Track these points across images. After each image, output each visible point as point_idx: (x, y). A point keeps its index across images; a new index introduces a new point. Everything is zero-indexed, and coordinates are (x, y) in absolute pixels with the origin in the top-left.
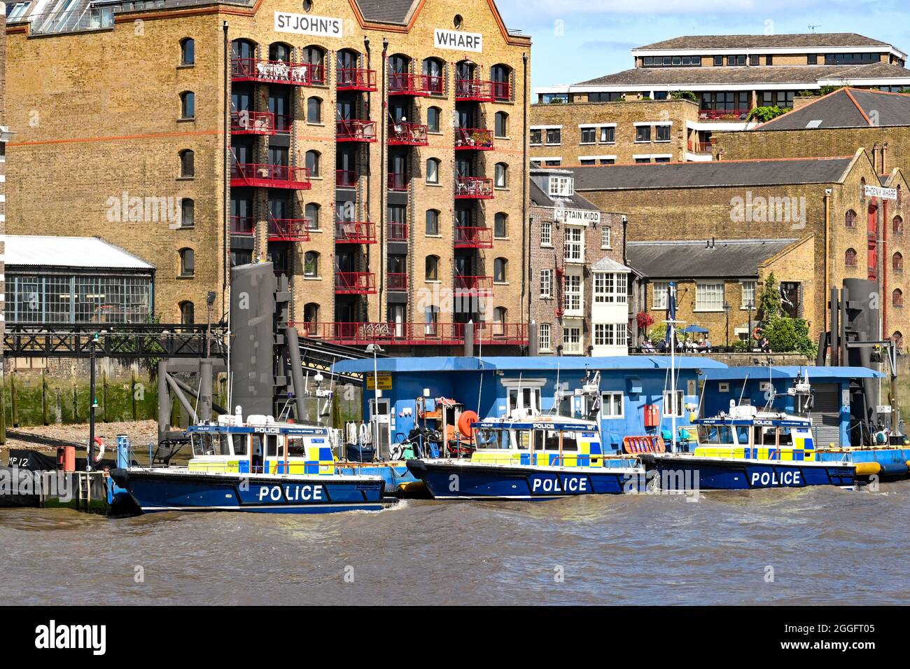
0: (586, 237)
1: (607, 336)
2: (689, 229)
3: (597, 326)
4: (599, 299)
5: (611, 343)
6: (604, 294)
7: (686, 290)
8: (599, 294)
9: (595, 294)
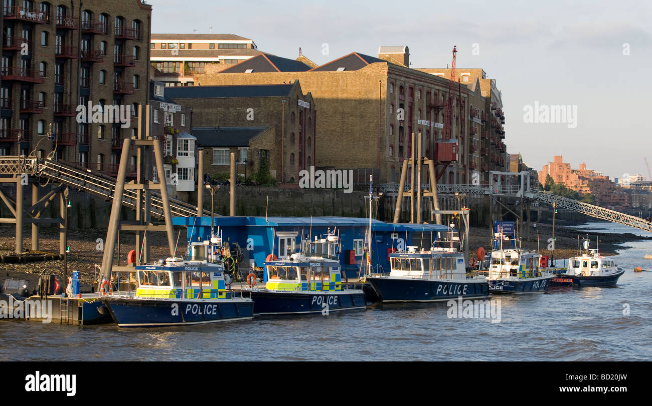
0: (174, 119)
1: (184, 175)
2: (204, 121)
3: (179, 169)
4: (181, 154)
5: (187, 179)
6: (183, 152)
7: (208, 153)
8: (180, 151)
9: (178, 151)
